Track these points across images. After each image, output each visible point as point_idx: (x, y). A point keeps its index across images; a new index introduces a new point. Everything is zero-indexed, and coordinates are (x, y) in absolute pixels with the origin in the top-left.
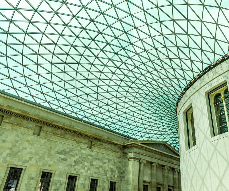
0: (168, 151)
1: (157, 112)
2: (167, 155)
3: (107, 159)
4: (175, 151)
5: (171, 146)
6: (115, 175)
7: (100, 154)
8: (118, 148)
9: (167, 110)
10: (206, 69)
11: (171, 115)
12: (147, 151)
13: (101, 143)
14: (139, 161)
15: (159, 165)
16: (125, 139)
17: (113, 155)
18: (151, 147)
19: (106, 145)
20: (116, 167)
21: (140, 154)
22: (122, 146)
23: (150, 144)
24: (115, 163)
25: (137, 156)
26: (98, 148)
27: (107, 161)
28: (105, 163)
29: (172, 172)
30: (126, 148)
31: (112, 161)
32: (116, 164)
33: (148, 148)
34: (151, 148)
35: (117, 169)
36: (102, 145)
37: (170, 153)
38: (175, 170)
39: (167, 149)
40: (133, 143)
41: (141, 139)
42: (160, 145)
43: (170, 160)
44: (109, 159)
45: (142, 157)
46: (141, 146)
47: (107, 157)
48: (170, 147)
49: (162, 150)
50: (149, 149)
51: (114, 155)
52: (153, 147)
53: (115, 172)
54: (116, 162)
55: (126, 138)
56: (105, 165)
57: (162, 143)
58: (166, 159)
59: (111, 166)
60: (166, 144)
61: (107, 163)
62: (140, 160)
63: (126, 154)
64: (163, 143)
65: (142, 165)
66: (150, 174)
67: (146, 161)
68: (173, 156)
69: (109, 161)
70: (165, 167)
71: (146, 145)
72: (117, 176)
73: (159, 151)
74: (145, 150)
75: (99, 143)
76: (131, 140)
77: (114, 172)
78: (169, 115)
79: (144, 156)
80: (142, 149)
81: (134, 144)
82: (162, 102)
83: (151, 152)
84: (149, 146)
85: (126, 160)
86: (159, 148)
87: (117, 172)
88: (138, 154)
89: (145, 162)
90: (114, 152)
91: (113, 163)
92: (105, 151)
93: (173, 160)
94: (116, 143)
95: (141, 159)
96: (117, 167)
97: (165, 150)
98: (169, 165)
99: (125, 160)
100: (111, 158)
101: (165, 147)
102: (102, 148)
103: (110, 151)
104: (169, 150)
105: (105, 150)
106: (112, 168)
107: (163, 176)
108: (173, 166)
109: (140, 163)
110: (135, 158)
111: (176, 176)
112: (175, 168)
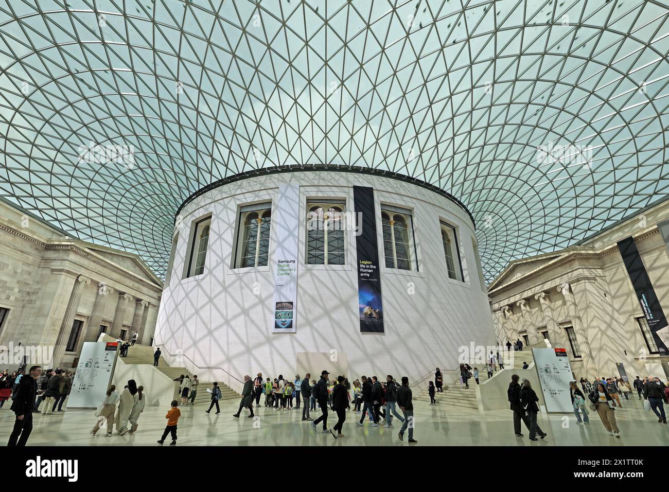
0: (138, 272)
1: (135, 209)
2: (135, 277)
4: (150, 273)
5: (145, 265)
6: (10, 295)
8: (32, 246)
9: (155, 210)
10: (247, 173)
11: (161, 218)
12: (98, 263)
14: (76, 278)
15: (115, 290)
16: (54, 232)
17: (14, 257)
18: (107, 258)
19: (2, 234)
20: (15, 280)
21: (82, 266)
22: (43, 244)
23: (107, 253)
24: (15, 273)
25: (74, 269)
29: (134, 305)
30: (50, 250)
31: (10, 267)
32: (18, 275)
33: (101, 259)
34: (108, 261)
35: (18, 285)
37: (139, 275)
38: (142, 303)
39: (137, 268)
40: (72, 245)
41: (90, 241)
42: (125, 259)
43: (137, 285)
45: (84, 272)
46: (88, 254)
48: (143, 266)
49: (127, 268)
50: (103, 261)
51: (18, 258)
52: (112, 260)
53: (13, 290)
54: (19, 271)
55: (56, 231)
57: (130, 256)
58: (130, 283)
59: (5, 278)
60: (138, 260)
62: (78, 277)
63: (48, 261)
64: (132, 257)
65: (82, 286)
66: (93, 304)
67: (91, 280)
68: (144, 280)
70: (125, 296)
71: (98, 253)
72: (16, 298)
73: (122, 268)
74: (94, 262)
76: (67, 237)
77: (9, 289)
78: (155, 217)
79: (89, 271)
80: (87, 259)
81: (75, 246)
82: (147, 193)
83: (105, 267)
84: (105, 257)
85: (47, 272)
86: (122, 263)
87: (16, 290)
88: (76, 266)
89: (89, 282)
90: (19, 253)
91: (12, 273)
93: (141, 287)
95: (81, 275)
96: (18, 282)
97: (132, 269)
98: (134, 293)
99: (43, 270)
100: (9, 262)
101: (134, 264)
103: (8, 248)
104: (139, 269)
106: (6, 282)
107: (118, 309)
108: (139, 296)
109: (77, 281)
110: (68, 272)
111: (141, 312)
112: (142, 300)
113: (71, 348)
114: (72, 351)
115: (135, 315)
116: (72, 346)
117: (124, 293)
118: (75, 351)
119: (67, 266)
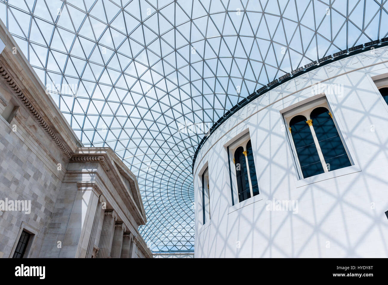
3: (34, 169)
6: (38, 215)
7: (24, 148)
8: (61, 155)
13: (35, 124)
15: (118, 218)
17: (47, 165)
19: (43, 134)
20: (44, 195)
24: (45, 185)
26: (24, 131)
27: (32, 174)
28: (27, 176)
31: (43, 178)
32: (47, 189)
35: (45, 202)
36: (36, 129)
38: (130, 236)
44: (38, 170)
47: (35, 164)
51: (50, 167)
53: (40, 209)
54: (48, 184)
56: (26, 183)
59: (37, 191)
61: (31, 180)
69: (37, 175)
72: (41, 219)
75: (30, 120)
77: (37, 207)
87: (43, 209)
90: (52, 161)
91: (43, 185)
92: (36, 148)
94: (66, 140)
96: (46, 198)
100: (43, 171)
102: (33, 136)
103: (45, 154)
105: (37, 144)
106: (37, 196)
107: (113, 243)
109: (99, 201)
111: (128, 247)
112: (130, 232)
115: (123, 251)
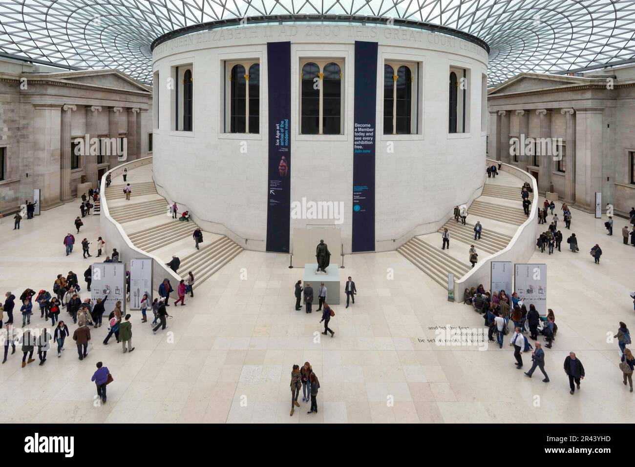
0: (122, 84)
2: (120, 91)
4: (135, 83)
12: (79, 89)
14: (60, 108)
15: (103, 107)
16: (22, 65)
21: (64, 96)
22: (16, 80)
25: (56, 102)
29: (125, 114)
34: (89, 85)
35: (5, 124)
37: (124, 88)
38: (133, 110)
39: (120, 81)
42: (106, 76)
43: (123, 96)
45: (67, 100)
46: (66, 84)
48: (126, 78)
49: (110, 85)
50: (84, 85)
55: (25, 64)
57: (109, 73)
60: (119, 74)
62: (62, 107)
63: (27, 96)
64: (112, 72)
65: (69, 114)
67: (77, 105)
68: (131, 91)
70: (115, 109)
71: (80, 81)
72: (8, 137)
73: (105, 87)
74: (74, 89)
79: (71, 98)
80: (66, 88)
81: (49, 81)
83: (87, 89)
86: (103, 81)
87: (6, 129)
88: (58, 97)
89: (75, 108)
93: (128, 96)
95: (64, 104)
97: (115, 82)
98: (122, 104)
99: (25, 106)
107: (110, 123)
108: (128, 105)
109: (63, 111)
110: (51, 106)
111: (134, 119)
112: (132, 108)
113: (75, 166)
114: (77, 167)
115: (129, 122)
116: (75, 163)
117: (113, 107)
118: (80, 168)
119: (49, 101)
